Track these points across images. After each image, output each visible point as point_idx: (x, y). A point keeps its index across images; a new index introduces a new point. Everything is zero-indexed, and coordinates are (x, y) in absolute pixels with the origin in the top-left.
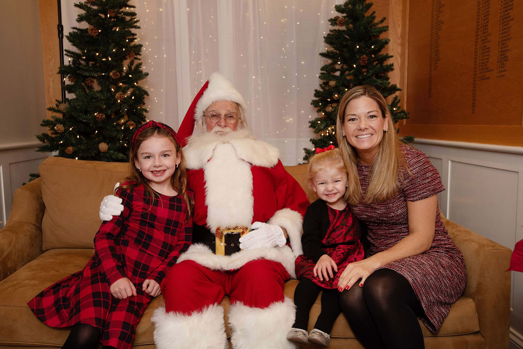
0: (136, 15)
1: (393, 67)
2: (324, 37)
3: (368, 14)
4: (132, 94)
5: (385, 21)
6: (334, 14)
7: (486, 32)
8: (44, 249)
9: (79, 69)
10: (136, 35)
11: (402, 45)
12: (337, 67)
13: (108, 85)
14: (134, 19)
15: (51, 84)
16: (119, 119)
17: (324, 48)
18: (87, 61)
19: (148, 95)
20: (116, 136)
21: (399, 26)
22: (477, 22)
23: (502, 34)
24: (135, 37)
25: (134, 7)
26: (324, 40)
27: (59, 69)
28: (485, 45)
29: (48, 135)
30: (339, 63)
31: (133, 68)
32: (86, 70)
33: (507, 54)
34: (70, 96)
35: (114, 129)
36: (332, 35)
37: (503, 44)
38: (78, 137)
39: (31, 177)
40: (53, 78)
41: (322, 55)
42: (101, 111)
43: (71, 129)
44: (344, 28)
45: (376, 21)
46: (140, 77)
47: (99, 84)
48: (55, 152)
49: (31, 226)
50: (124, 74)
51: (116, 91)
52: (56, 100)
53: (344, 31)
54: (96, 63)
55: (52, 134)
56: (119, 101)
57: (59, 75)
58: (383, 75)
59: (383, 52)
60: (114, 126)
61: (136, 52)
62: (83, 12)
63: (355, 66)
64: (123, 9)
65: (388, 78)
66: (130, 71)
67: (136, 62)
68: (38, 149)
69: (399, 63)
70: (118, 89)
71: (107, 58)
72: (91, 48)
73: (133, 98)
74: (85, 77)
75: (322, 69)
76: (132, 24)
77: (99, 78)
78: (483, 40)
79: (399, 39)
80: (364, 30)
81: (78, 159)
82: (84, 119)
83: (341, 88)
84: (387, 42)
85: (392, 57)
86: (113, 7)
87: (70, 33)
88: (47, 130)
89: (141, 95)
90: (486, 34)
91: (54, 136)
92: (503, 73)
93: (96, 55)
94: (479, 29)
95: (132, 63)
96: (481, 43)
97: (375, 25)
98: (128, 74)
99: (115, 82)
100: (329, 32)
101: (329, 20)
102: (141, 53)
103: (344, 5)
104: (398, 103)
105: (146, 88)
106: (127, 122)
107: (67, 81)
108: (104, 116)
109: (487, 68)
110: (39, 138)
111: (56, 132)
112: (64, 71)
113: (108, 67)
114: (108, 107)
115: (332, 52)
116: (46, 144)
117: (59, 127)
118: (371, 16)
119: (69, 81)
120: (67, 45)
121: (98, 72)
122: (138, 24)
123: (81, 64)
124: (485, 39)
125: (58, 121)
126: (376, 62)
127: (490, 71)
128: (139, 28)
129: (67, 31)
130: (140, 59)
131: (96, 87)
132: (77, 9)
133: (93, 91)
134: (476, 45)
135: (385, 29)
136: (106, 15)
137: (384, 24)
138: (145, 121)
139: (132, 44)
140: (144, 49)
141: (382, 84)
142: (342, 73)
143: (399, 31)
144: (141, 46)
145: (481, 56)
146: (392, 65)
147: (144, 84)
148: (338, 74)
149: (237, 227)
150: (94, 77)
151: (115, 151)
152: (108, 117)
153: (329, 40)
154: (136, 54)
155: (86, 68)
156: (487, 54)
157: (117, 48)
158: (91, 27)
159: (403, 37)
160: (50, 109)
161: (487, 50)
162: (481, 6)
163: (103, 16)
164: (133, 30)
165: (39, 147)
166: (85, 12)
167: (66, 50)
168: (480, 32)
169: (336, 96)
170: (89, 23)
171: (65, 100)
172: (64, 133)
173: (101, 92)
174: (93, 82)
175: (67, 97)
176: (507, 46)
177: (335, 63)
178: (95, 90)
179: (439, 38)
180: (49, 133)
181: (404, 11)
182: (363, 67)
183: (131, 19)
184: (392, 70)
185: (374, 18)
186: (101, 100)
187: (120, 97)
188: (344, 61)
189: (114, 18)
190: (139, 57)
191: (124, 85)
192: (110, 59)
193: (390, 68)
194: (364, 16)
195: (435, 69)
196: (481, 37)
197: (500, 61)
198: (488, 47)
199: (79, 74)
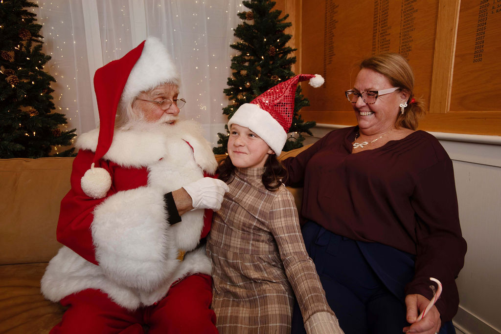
2: (234, 30)
3: (272, 10)
5: (288, 18)
6: (242, 8)
7: (385, 26)
10: (35, 15)
12: (247, 58)
22: (375, 18)
23: (404, 26)
26: (234, 32)
28: (383, 38)
30: (248, 55)
31: (31, 51)
33: (410, 45)
37: (405, 35)
45: (281, 17)
53: (252, 25)
56: (13, 86)
58: (287, 66)
63: (263, 57)
73: (33, 82)
78: (381, 34)
79: (293, 39)
80: (272, 24)
83: (252, 77)
84: (290, 37)
85: (296, 50)
90: (384, 28)
94: (377, 23)
96: (380, 36)
97: (279, 21)
98: (25, 56)
101: (238, 15)
103: (251, 2)
115: (241, 44)
124: (384, 33)
126: (282, 55)
134: (375, 39)
135: (290, 25)
142: (251, 64)
145: (379, 49)
146: (295, 58)
156: (386, 46)
159: (296, 38)
161: (386, 43)
162: (379, 3)
168: (378, 27)
169: (248, 84)
176: (411, 37)
177: (244, 54)
179: (333, 36)
182: (272, 58)
184: (295, 62)
188: (253, 53)
193: (294, 60)
194: (269, 12)
195: (329, 63)
196: (379, 31)
197: (402, 52)
198: (387, 39)
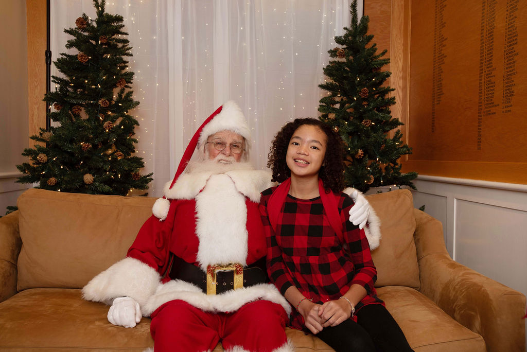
0: (129, 42)
1: (396, 101)
2: (324, 69)
3: (369, 46)
4: (121, 124)
5: (386, 54)
6: (334, 45)
7: (490, 67)
8: (18, 288)
9: (66, 96)
10: (128, 62)
11: (404, 78)
12: (337, 99)
13: (97, 114)
14: (126, 46)
15: (36, 113)
16: (107, 149)
17: (323, 79)
18: (75, 88)
19: (138, 124)
20: (102, 167)
21: (400, 60)
22: (481, 57)
23: (507, 68)
24: (127, 64)
25: (126, 34)
26: (323, 71)
27: (44, 97)
28: (489, 79)
29: (29, 165)
30: (339, 95)
31: (123, 97)
32: (74, 98)
33: (513, 89)
34: (55, 124)
35: (101, 160)
36: (332, 67)
37: (508, 79)
38: (62, 167)
39: (8, 210)
40: (37, 106)
41: (322, 86)
42: (87, 140)
43: (54, 159)
44: (344, 60)
45: (378, 53)
46: (130, 106)
47: (86, 112)
48: (36, 183)
49: (6, 263)
50: (114, 103)
51: (104, 121)
52: (40, 129)
53: (344, 63)
54: (84, 91)
55: (34, 164)
56: (107, 130)
57: (45, 103)
58: (384, 108)
59: (384, 85)
60: (101, 157)
61: (127, 80)
62: (73, 38)
63: (355, 98)
64: (115, 36)
65: (390, 112)
66: (120, 99)
67: (127, 90)
68: (18, 180)
69: (401, 97)
70: (107, 118)
71: (96, 85)
72: (80, 75)
73: (122, 127)
74: (73, 105)
75: (321, 101)
76: (125, 51)
77: (87, 107)
78: (487, 75)
79: (400, 72)
80: (365, 62)
81: (61, 191)
82: (70, 148)
83: (341, 121)
84: (388, 75)
85: (393, 90)
86: (104, 34)
87: (58, 59)
88: (29, 160)
89: (130, 125)
90: (490, 69)
91: (35, 166)
92: (509, 108)
93: (84, 82)
94: (483, 63)
95: (122, 91)
96: (485, 78)
97: (376, 57)
98: (117, 102)
99: (104, 111)
100: (328, 64)
101: (329, 52)
102: (132, 81)
103: (344, 37)
104: (400, 137)
105: (136, 117)
106: (115, 152)
107: (53, 109)
108: (91, 146)
109: (493, 103)
110: (19, 168)
111: (38, 163)
112: (50, 98)
113: (97, 95)
114: (96, 137)
115: (331, 84)
116: (26, 175)
117: (42, 157)
118: (371, 48)
119: (55, 108)
120: (55, 71)
121: (85, 100)
122: (130, 52)
123: (68, 91)
124: (489, 74)
125: (41, 150)
126: (378, 95)
127: (496, 106)
128: (131, 55)
129: (55, 58)
130: (131, 88)
131: (84, 115)
132: (67, 35)
133: (80, 120)
134: (481, 80)
135: (387, 62)
136: (97, 42)
137: (384, 57)
138: (134, 152)
139: (123, 72)
140: (135, 77)
141: (383, 117)
142: (342, 105)
143: (401, 64)
144: (133, 74)
145: (485, 91)
146: (394, 98)
147: (134, 113)
148: (337, 106)
149: (230, 264)
150: (81, 105)
151: (101, 183)
152: (95, 147)
153: (329, 71)
154: (128, 82)
155: (74, 95)
156: (492, 88)
157: (107, 75)
158: (81, 53)
159: (404, 70)
160: (33, 138)
161: (492, 85)
162: (484, 41)
163: (94, 43)
164: (125, 58)
165: (19, 178)
166: (75, 38)
167: (53, 77)
168: (484, 66)
169: (336, 129)
170: (78, 50)
171: (49, 127)
172: (47, 163)
173: (88, 120)
174: (81, 110)
175: (52, 125)
176: (513, 81)
177: (334, 95)
178: (82, 118)
179: (442, 72)
180: (31, 163)
181: (405, 45)
182: (364, 100)
183: (123, 47)
184: (394, 103)
185: (375, 50)
186: (89, 129)
187: (109, 127)
188: (344, 93)
189: (105, 44)
190: (129, 85)
191: (114, 114)
192: (99, 86)
193: (392, 101)
194: (364, 48)
195: (438, 104)
196: (485, 72)
197: (506, 96)
198: (492, 81)
199: (66, 101)
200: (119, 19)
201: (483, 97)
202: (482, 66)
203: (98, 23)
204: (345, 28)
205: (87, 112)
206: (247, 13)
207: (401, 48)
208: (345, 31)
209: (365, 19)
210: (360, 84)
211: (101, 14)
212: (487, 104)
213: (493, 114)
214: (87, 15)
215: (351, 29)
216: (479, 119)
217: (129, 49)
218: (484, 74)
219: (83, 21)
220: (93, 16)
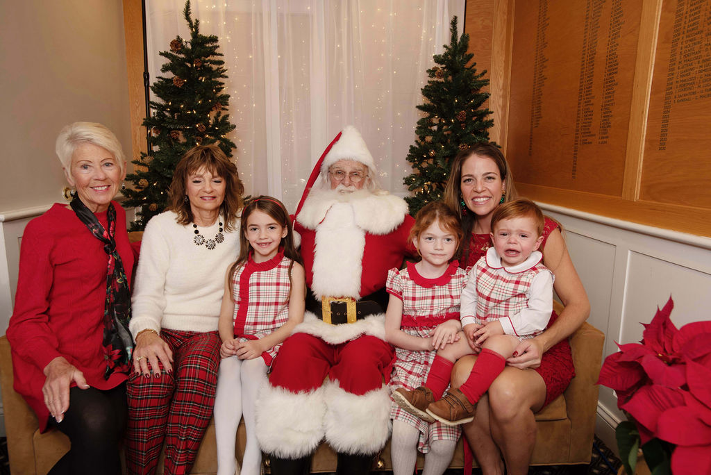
0: (224, 63)
1: (494, 123)
2: (422, 89)
3: (468, 65)
5: (485, 75)
6: (432, 64)
7: (590, 94)
9: (164, 121)
10: (224, 84)
11: (504, 97)
13: (194, 139)
14: (222, 67)
17: (422, 100)
18: (172, 112)
19: (235, 147)
21: (501, 78)
22: (581, 83)
23: (605, 98)
24: (222, 86)
25: (221, 55)
26: (421, 92)
27: (143, 121)
28: (587, 107)
29: (131, 190)
30: (437, 117)
31: (219, 120)
32: (171, 123)
33: (610, 120)
34: (156, 148)
36: (430, 87)
37: (606, 109)
38: (162, 193)
41: (419, 107)
43: (154, 185)
44: (442, 80)
45: (478, 73)
46: (227, 129)
48: (138, 208)
50: (210, 127)
52: (141, 153)
53: (442, 83)
54: (181, 116)
58: (482, 131)
59: (482, 108)
61: (224, 103)
62: (167, 61)
63: (453, 121)
64: (211, 58)
65: (488, 135)
66: (216, 123)
67: (223, 113)
69: (500, 116)
71: (192, 111)
72: (177, 99)
74: (170, 130)
75: (418, 123)
76: (220, 73)
77: (184, 131)
78: (585, 102)
79: (501, 90)
80: (464, 84)
83: (438, 145)
84: (487, 97)
85: (492, 113)
86: (199, 56)
87: (155, 84)
88: (131, 186)
89: (228, 148)
90: (589, 96)
91: (138, 190)
92: (605, 140)
93: (180, 107)
94: (582, 89)
95: (219, 114)
96: (584, 105)
97: (475, 78)
98: (214, 125)
99: (201, 134)
100: (426, 84)
101: (427, 71)
102: (228, 103)
103: (443, 56)
105: (234, 139)
107: (152, 132)
109: (590, 132)
111: (140, 187)
113: (192, 120)
115: (429, 105)
116: (130, 199)
117: (144, 182)
118: (471, 68)
119: (154, 132)
120: (153, 97)
121: (183, 125)
122: (226, 73)
123: (166, 116)
124: (588, 102)
125: (142, 175)
126: (476, 118)
127: (592, 135)
128: (227, 77)
129: (153, 80)
130: (227, 110)
131: (182, 139)
132: (163, 58)
133: (179, 144)
134: (579, 107)
135: (486, 83)
136: (192, 65)
137: (485, 77)
139: (219, 94)
140: (231, 99)
142: (440, 129)
143: (501, 82)
144: (228, 95)
145: (583, 119)
146: (493, 121)
147: (231, 136)
148: (435, 128)
150: (179, 130)
153: (426, 92)
154: (224, 105)
155: (171, 121)
156: (590, 117)
157: (203, 99)
158: (176, 77)
159: (504, 89)
160: (135, 162)
161: (589, 113)
162: (585, 66)
163: (189, 65)
166: (170, 61)
168: (583, 93)
169: (432, 153)
170: (174, 73)
171: (151, 152)
172: (148, 187)
173: (186, 144)
174: (179, 134)
176: (611, 112)
177: (432, 117)
178: (181, 142)
179: (541, 94)
180: (133, 188)
181: (506, 62)
182: (462, 123)
183: (220, 68)
184: (493, 125)
185: (474, 70)
188: (442, 115)
189: (200, 67)
190: (227, 107)
191: (211, 138)
192: (195, 112)
193: (491, 123)
194: (463, 68)
195: (536, 127)
196: (584, 98)
197: (603, 127)
198: (591, 109)
199: (164, 127)
200: (214, 39)
201: (580, 125)
202: (581, 93)
203: (192, 44)
204: (445, 46)
205: (185, 136)
206: (344, 30)
207: (502, 65)
208: (445, 49)
209: (465, 38)
210: (459, 107)
211: (195, 35)
212: (584, 133)
213: (589, 143)
214: (181, 37)
215: (450, 47)
216: (575, 148)
217: (224, 71)
218: (583, 100)
219: (177, 44)
220: (187, 37)
